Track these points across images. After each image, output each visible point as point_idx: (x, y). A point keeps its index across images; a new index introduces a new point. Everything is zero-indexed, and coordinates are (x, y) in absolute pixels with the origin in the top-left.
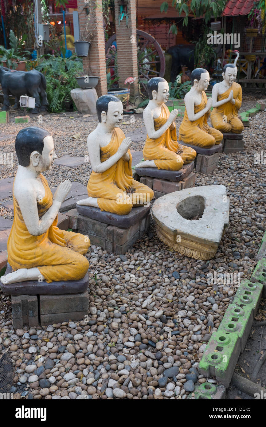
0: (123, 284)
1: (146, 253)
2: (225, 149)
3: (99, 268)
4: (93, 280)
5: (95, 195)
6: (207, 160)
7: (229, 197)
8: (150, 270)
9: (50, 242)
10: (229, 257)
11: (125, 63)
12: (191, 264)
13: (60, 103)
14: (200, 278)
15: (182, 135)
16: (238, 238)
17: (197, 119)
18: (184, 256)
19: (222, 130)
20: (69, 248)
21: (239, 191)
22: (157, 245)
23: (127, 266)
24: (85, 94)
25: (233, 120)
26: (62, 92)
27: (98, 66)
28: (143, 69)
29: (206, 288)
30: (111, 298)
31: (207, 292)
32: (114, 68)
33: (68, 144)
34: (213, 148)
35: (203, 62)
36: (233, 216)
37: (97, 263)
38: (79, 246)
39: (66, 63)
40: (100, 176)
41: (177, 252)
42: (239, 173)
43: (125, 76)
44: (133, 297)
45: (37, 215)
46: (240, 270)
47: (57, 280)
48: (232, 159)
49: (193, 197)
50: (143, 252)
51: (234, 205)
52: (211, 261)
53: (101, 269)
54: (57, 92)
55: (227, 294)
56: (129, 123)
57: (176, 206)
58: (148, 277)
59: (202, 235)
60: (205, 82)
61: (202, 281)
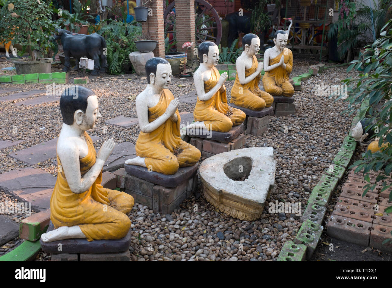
0: (167, 244)
1: (192, 213)
2: (277, 112)
3: (144, 227)
4: (137, 239)
5: (143, 155)
6: (257, 122)
7: (278, 159)
8: (195, 231)
9: (93, 200)
10: (274, 218)
11: (183, 29)
12: (236, 224)
13: (119, 66)
14: (245, 239)
15: (233, 97)
16: (284, 200)
17: (248, 82)
18: (230, 217)
19: (273, 93)
20: (112, 206)
21: (288, 153)
22: (204, 205)
23: (172, 226)
24: (143, 57)
25: (284, 84)
26: (122, 55)
27: (157, 30)
28: (200, 34)
29: (250, 249)
30: (154, 258)
31: (250, 253)
32: (172, 32)
33: (123, 105)
34: (264, 111)
35: (259, 28)
36: (281, 178)
37: (143, 222)
38: (122, 205)
39: (126, 28)
40: (148, 136)
41: (223, 212)
42: (289, 135)
43: (183, 41)
44: (176, 257)
45: (79, 172)
46: (285, 232)
47: (98, 238)
48: (283, 122)
49: (240, 158)
50: (189, 212)
51: (282, 166)
52: (256, 222)
53: (147, 229)
54: (117, 55)
55: (271, 256)
56: (185, 86)
57: (223, 166)
58: (192, 237)
59: (247, 195)
60: (256, 47)
61: (246, 242)
